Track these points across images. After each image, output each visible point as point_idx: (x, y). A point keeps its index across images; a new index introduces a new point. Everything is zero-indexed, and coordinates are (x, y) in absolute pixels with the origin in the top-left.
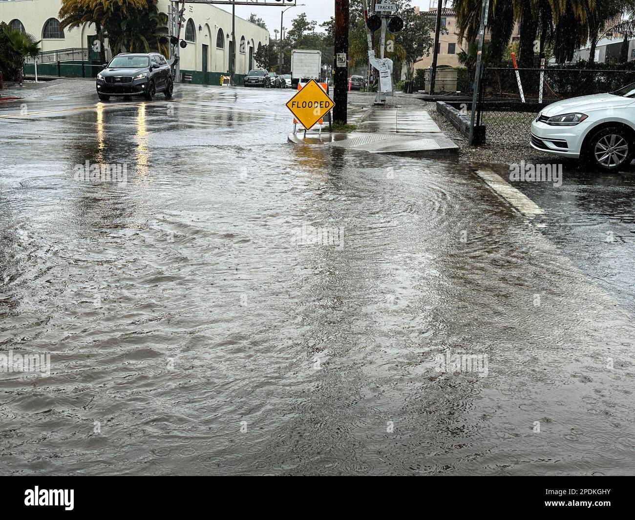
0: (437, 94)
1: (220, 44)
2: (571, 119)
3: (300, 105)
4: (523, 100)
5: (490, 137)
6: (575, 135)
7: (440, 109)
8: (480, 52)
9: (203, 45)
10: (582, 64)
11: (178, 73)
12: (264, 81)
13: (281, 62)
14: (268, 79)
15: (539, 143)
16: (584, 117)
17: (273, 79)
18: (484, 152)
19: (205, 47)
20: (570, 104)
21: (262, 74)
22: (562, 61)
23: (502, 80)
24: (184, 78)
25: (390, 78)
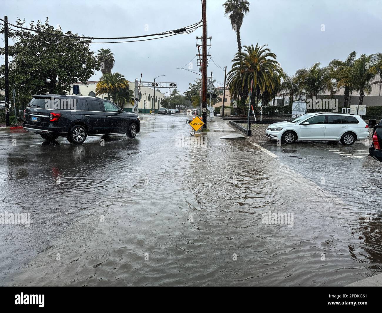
0: (225, 116)
1: (149, 100)
2: (278, 129)
3: (194, 124)
4: (256, 120)
5: (253, 133)
6: (279, 134)
7: (230, 123)
8: (249, 109)
9: (144, 100)
10: (271, 106)
11: (137, 110)
12: (165, 112)
13: (169, 105)
14: (166, 111)
15: (269, 136)
16: (281, 129)
17: (168, 111)
18: (252, 138)
19: (145, 100)
20: (276, 125)
21: (164, 109)
22: (264, 106)
23: (245, 112)
24: (139, 111)
25: (213, 113)
